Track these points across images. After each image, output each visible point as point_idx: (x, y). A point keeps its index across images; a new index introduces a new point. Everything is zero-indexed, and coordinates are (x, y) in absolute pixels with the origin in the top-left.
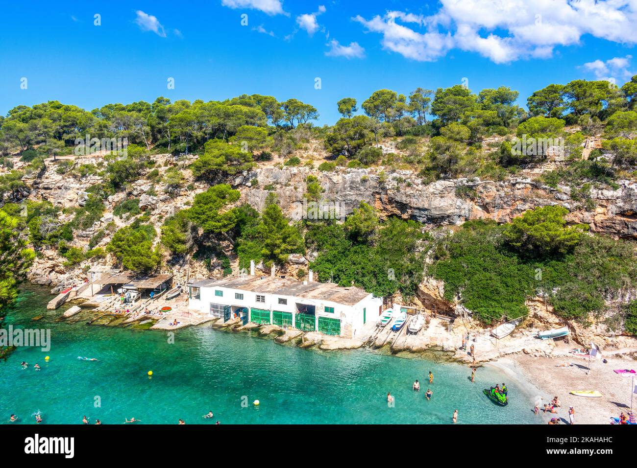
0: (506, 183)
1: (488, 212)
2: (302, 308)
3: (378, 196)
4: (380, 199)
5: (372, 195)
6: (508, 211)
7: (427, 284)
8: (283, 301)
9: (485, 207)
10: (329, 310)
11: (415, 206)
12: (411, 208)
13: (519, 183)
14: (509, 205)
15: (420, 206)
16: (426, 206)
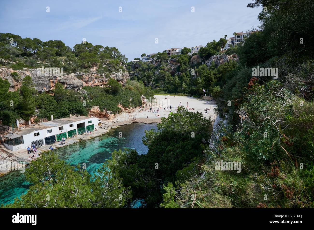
0: (90, 74)
1: (87, 84)
2: (79, 126)
3: (51, 81)
4: (53, 82)
5: (49, 80)
6: (92, 83)
7: (94, 108)
8: (71, 126)
9: (86, 82)
10: (90, 122)
11: (68, 83)
12: (66, 84)
13: (93, 73)
14: (92, 81)
15: (69, 83)
16: (72, 83)
